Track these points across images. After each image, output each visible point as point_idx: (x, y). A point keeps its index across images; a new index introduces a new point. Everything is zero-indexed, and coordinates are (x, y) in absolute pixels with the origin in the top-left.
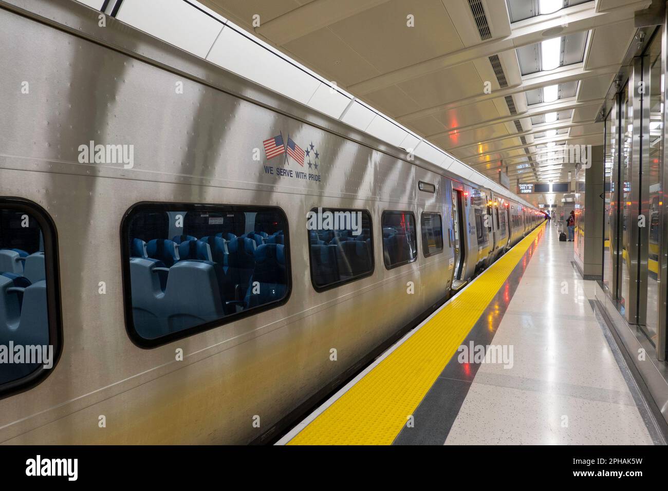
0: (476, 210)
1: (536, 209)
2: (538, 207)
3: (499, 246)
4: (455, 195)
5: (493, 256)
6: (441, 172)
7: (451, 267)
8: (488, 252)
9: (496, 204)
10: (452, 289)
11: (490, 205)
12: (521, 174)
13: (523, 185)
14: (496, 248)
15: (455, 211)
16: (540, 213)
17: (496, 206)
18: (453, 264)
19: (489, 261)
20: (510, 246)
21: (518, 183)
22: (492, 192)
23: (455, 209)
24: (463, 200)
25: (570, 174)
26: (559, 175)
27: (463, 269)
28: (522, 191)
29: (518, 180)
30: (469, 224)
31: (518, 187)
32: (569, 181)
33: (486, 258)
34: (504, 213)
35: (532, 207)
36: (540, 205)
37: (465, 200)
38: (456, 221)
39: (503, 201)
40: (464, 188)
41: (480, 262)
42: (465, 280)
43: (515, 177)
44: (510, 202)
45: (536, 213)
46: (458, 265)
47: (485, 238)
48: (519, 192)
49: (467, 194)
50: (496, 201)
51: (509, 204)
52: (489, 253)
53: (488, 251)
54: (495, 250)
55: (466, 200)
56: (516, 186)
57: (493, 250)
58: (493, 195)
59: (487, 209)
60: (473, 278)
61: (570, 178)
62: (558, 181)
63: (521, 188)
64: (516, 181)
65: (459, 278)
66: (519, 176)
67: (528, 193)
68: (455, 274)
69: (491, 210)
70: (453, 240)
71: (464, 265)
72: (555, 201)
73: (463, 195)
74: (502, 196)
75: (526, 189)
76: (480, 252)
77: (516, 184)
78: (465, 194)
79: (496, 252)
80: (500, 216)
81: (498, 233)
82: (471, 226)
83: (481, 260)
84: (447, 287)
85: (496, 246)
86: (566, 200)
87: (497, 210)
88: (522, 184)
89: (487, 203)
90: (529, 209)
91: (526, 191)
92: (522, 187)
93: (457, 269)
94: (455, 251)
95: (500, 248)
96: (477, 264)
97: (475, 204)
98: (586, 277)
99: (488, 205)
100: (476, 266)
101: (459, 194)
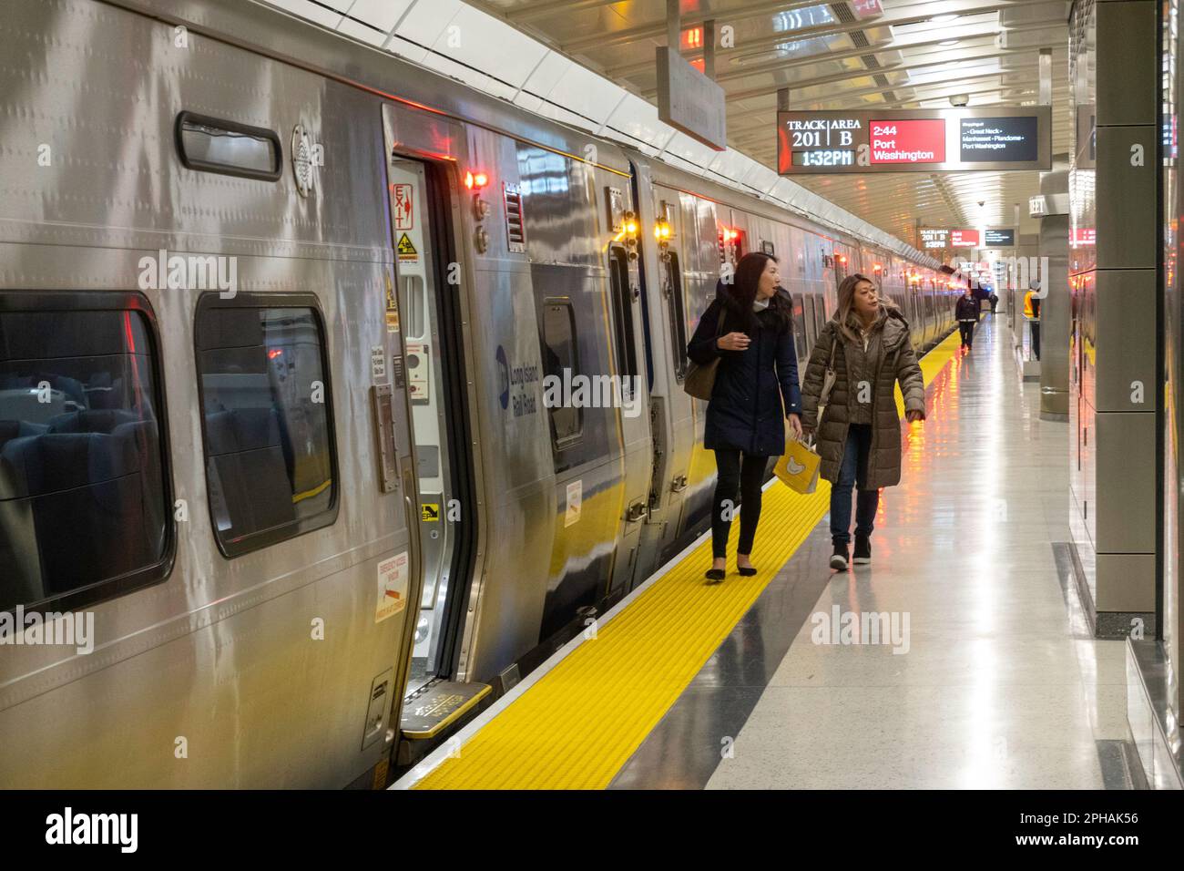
0: (542, 274)
1: (914, 253)
2: (920, 244)
3: (690, 474)
4: (408, 184)
5: (654, 533)
7: (388, 610)
8: (621, 512)
9: (662, 232)
10: (401, 737)
11: (629, 242)
13: (809, 125)
14: (673, 488)
16: (940, 280)
17: (662, 245)
18: (404, 594)
21: (784, 113)
22: (642, 167)
23: (417, 267)
24: (463, 221)
26: (995, 67)
28: (808, 159)
29: (783, 93)
30: (501, 356)
31: (785, 137)
33: (606, 549)
35: (890, 242)
36: (927, 235)
37: (469, 217)
38: (422, 340)
39: (704, 208)
40: (463, 146)
41: (571, 578)
42: (479, 678)
43: (767, 79)
44: (752, 218)
45: (916, 278)
46: (435, 592)
47: (598, 430)
48: (789, 164)
49: (482, 179)
50: (661, 220)
51: (742, 234)
52: (629, 517)
53: (620, 509)
54: (665, 496)
55: (477, 213)
56: (775, 131)
57: (654, 498)
58: (644, 180)
59: (613, 264)
60: (528, 663)
61: (1046, 84)
62: (995, 98)
63: (802, 140)
64: (773, 99)
65: (445, 667)
66: (789, 75)
67: (839, 170)
68: (424, 648)
69: (633, 269)
70: (402, 452)
72: (1007, 213)
73: (461, 187)
74: (702, 185)
75: (823, 147)
76: (567, 512)
77: (773, 117)
78: (469, 182)
79: (672, 508)
82: (516, 364)
83: (575, 564)
84: (369, 724)
85: (670, 476)
86: (1050, 203)
87: (673, 265)
88: (805, 115)
89: (610, 227)
90: (869, 258)
91: (824, 159)
92: (805, 133)
93: (428, 622)
94: (411, 513)
95: (689, 491)
96: (553, 585)
97: (534, 235)
98: (1107, 626)
99: (618, 239)
100: (551, 597)
101: (437, 178)
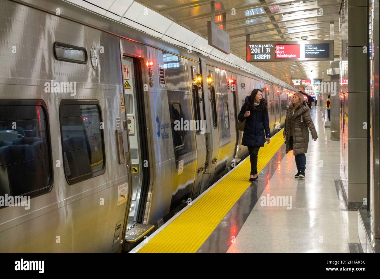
0: (171, 94)
1: (290, 87)
2: (292, 84)
3: (218, 158)
4: (128, 65)
5: (206, 177)
6: (100, 25)
7: (121, 201)
8: (196, 170)
9: (209, 80)
10: (126, 242)
11: (199, 83)
12: (252, 25)
13: (256, 46)
14: (213, 162)
15: (130, 96)
17: (209, 84)
18: (126, 195)
19: (199, 186)
20: (239, 158)
21: (248, 42)
22: (203, 60)
23: (131, 92)
24: (145, 76)
25: (332, 25)
26: (316, 27)
27: (147, 203)
28: (256, 57)
29: (248, 36)
31: (249, 50)
32: (331, 39)
33: (191, 181)
34: (225, 97)
35: (282, 83)
36: (294, 81)
37: (148, 76)
38: (132, 115)
39: (223, 72)
40: (145, 53)
41: (180, 191)
42: (150, 223)
43: (243, 31)
44: (238, 76)
46: (137, 196)
47: (189, 144)
48: (250, 58)
49: (151, 64)
50: (209, 76)
51: (235, 80)
52: (198, 171)
54: (210, 165)
55: (150, 74)
56: (245, 48)
57: (207, 165)
58: (203, 64)
59: (193, 91)
60: (166, 218)
61: (332, 33)
62: (316, 38)
63: (254, 51)
64: (245, 38)
65: (140, 219)
66: (250, 30)
67: (266, 61)
68: (133, 214)
69: (200, 92)
70: (126, 150)
71: (149, 195)
73: (145, 65)
74: (222, 65)
75: (261, 53)
76: (179, 170)
77: (245, 43)
79: (212, 168)
80: (218, 102)
81: (216, 133)
82: (162, 122)
83: (181, 187)
84: (115, 238)
85: (213, 157)
86: (333, 71)
87: (213, 91)
88: (255, 43)
89: (193, 79)
90: (276, 88)
91: (261, 57)
92: (255, 49)
93: (134, 205)
94: (129, 170)
95: (218, 163)
96: (174, 193)
97: (168, 81)
98: (352, 206)
99: (195, 82)
100: (173, 197)
101: (138, 63)
